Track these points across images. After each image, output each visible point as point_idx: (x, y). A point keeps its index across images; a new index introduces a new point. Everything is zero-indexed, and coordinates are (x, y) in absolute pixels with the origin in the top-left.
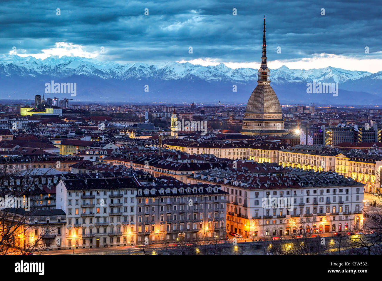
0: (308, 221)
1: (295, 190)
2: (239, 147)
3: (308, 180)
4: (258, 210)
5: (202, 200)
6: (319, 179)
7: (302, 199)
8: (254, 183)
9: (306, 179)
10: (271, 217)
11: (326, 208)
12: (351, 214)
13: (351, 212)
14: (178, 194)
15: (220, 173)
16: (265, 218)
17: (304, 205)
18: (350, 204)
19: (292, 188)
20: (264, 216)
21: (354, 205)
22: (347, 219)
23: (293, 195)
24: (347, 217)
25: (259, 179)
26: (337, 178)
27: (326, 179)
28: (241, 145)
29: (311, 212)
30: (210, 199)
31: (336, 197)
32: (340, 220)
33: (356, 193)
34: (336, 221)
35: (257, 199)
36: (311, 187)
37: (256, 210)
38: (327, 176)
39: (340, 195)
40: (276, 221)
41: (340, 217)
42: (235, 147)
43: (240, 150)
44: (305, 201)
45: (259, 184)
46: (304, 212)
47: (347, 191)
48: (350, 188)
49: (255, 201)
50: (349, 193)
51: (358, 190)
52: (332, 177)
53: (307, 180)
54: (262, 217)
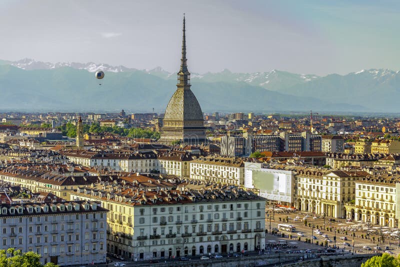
0: (201, 240)
1: (186, 205)
2: (148, 158)
3: (202, 194)
4: (143, 229)
5: (77, 218)
6: (214, 193)
7: (194, 216)
8: (140, 199)
10: (158, 237)
11: (223, 226)
12: (250, 232)
13: (251, 230)
14: (50, 212)
16: (151, 237)
17: (197, 222)
18: (249, 221)
19: (183, 204)
20: (151, 236)
21: (254, 222)
22: (246, 238)
23: (184, 211)
24: (246, 235)
25: (145, 194)
27: (222, 192)
28: (150, 156)
29: (205, 230)
30: (87, 218)
31: (234, 214)
32: (239, 239)
33: (256, 208)
34: (234, 240)
35: (142, 217)
36: (204, 202)
37: (141, 229)
38: (225, 189)
39: (238, 211)
40: (164, 241)
41: (239, 236)
42: (143, 158)
43: (148, 161)
44: (198, 218)
45: (145, 199)
46: (197, 231)
47: (246, 206)
48: (249, 203)
49: (140, 219)
50: (249, 208)
51: (258, 205)
53: (200, 194)
54: (149, 237)
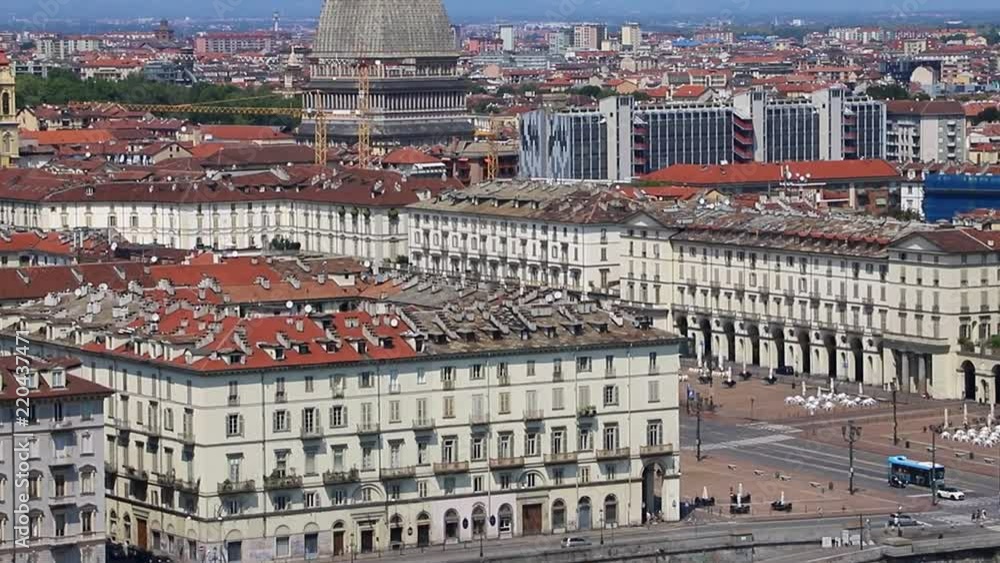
0: (449, 492)
1: (392, 367)
3: (448, 326)
4: (240, 455)
6: (493, 319)
7: (422, 406)
8: (225, 346)
9: (441, 323)
10: (293, 483)
11: (525, 438)
13: (628, 449)
15: (96, 308)
16: (270, 485)
17: (433, 427)
18: (621, 418)
19: (381, 360)
20: (266, 480)
21: (639, 422)
22: (611, 479)
23: (386, 389)
24: (611, 470)
25: (243, 330)
26: (568, 314)
27: (524, 320)
29: (463, 454)
31: (566, 392)
32: (586, 482)
33: (647, 371)
34: (568, 487)
35: (234, 410)
36: (457, 355)
37: (231, 456)
38: (529, 305)
39: (579, 384)
40: (317, 496)
41: (586, 473)
45: (243, 347)
46: (436, 456)
49: (227, 419)
52: (548, 311)
53: (444, 327)
54: (259, 483)
